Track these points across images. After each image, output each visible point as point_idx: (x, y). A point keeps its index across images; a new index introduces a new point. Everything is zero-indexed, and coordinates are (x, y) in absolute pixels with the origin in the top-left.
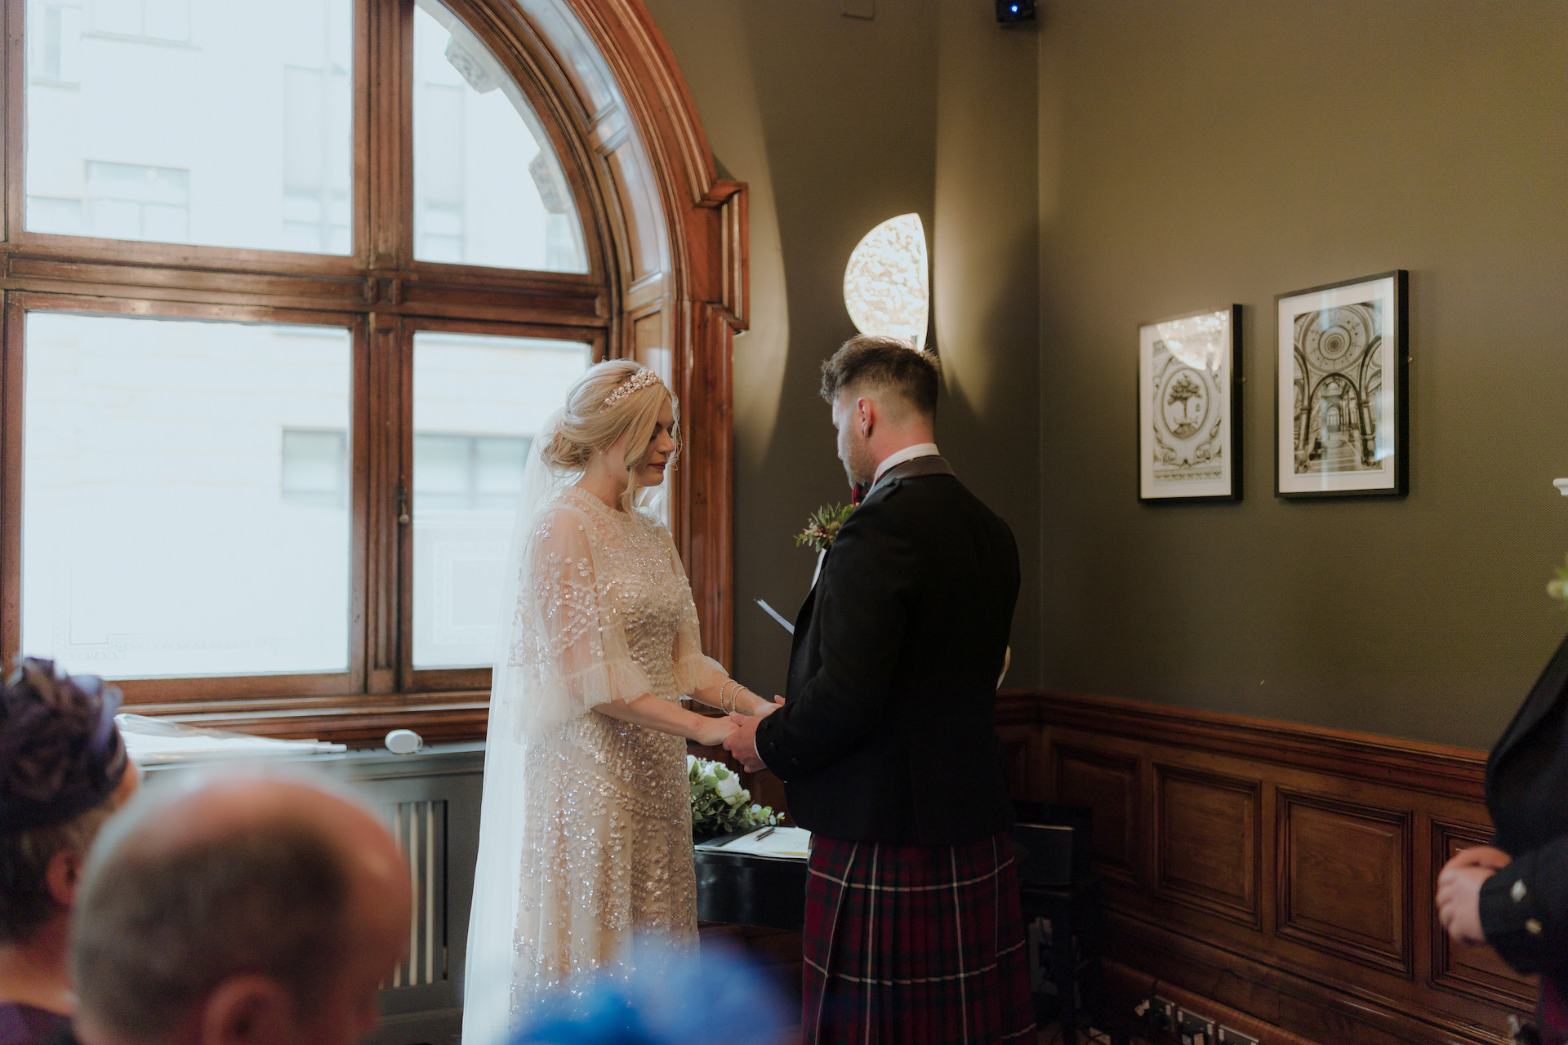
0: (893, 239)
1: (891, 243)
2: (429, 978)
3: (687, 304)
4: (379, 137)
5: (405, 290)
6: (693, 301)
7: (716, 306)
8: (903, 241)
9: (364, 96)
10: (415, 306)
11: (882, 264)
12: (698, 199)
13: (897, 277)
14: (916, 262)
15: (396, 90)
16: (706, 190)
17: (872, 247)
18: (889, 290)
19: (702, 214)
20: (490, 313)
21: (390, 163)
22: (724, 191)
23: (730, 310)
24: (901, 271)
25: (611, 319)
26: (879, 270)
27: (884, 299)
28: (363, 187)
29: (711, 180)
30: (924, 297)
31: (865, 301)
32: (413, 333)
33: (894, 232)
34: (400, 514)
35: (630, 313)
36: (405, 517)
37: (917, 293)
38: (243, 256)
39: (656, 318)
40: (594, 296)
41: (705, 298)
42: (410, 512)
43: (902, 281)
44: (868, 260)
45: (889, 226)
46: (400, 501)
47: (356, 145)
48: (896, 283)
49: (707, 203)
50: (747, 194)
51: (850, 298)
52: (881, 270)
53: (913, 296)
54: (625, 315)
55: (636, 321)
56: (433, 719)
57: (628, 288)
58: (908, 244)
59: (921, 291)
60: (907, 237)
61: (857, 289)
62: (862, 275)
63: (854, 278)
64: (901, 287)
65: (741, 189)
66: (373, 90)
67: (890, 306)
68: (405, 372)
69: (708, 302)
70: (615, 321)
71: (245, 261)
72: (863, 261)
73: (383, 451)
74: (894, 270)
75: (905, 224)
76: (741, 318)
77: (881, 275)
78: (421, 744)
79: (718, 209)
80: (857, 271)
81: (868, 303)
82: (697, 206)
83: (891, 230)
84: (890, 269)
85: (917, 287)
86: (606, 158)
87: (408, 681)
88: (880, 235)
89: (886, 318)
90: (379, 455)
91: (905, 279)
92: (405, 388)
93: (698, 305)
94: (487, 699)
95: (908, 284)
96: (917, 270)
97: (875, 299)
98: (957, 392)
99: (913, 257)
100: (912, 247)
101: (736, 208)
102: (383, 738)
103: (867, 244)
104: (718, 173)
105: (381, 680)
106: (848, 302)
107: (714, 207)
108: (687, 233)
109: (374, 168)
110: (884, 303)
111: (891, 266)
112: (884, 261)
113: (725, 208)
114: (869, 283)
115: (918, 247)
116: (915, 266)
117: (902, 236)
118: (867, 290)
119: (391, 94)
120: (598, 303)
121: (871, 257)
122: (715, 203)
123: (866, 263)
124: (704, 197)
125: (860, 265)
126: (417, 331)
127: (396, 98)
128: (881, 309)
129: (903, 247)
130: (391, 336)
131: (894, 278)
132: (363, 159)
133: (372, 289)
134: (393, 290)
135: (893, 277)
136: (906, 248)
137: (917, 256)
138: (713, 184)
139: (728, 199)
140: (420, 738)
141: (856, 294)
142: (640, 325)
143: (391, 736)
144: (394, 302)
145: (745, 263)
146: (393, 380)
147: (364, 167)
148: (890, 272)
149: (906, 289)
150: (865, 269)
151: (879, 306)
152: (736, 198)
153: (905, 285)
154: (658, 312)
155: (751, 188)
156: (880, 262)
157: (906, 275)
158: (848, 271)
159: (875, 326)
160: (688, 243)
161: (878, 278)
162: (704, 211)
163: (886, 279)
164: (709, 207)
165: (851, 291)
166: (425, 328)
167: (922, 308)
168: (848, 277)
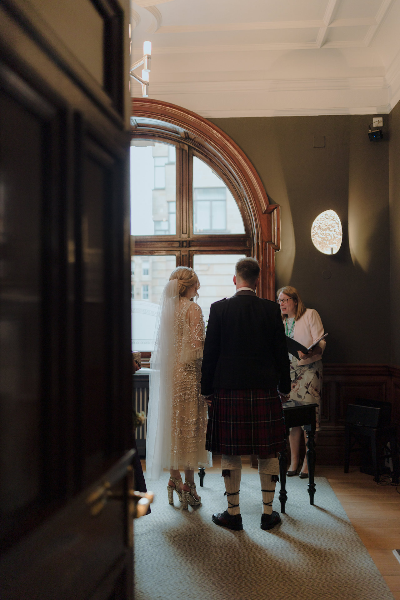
0: (327, 217)
1: (327, 219)
3: (260, 243)
5: (190, 244)
6: (262, 242)
7: (270, 243)
8: (331, 218)
12: (263, 211)
16: (266, 209)
18: (329, 233)
19: (265, 215)
22: (272, 208)
23: (274, 244)
24: (333, 227)
26: (325, 227)
29: (267, 205)
30: (341, 235)
31: (320, 238)
32: (193, 255)
37: (338, 234)
43: (333, 230)
44: (320, 224)
48: (331, 231)
49: (266, 212)
50: (279, 208)
51: (313, 237)
58: (333, 218)
62: (318, 230)
64: (333, 232)
65: (277, 207)
69: (267, 242)
74: (330, 227)
76: (277, 247)
79: (271, 213)
80: (316, 229)
82: (264, 213)
84: (329, 227)
85: (339, 231)
93: (264, 243)
97: (324, 237)
99: (336, 222)
101: (275, 214)
103: (318, 220)
104: (270, 201)
106: (313, 239)
107: (269, 212)
108: (260, 222)
110: (327, 238)
113: (272, 213)
114: (321, 232)
115: (337, 219)
118: (321, 234)
123: (319, 226)
125: (317, 227)
129: (331, 220)
130: (187, 257)
135: (330, 229)
136: (333, 220)
138: (268, 207)
139: (273, 210)
141: (316, 236)
145: (278, 229)
149: (335, 233)
150: (319, 228)
151: (325, 239)
152: (275, 210)
153: (335, 231)
155: (280, 205)
156: (325, 225)
157: (335, 228)
158: (312, 229)
159: (322, 245)
160: (261, 225)
161: (325, 230)
162: (267, 214)
163: (328, 230)
164: (268, 213)
165: (314, 235)
166: (196, 254)
167: (340, 239)
168: (312, 231)
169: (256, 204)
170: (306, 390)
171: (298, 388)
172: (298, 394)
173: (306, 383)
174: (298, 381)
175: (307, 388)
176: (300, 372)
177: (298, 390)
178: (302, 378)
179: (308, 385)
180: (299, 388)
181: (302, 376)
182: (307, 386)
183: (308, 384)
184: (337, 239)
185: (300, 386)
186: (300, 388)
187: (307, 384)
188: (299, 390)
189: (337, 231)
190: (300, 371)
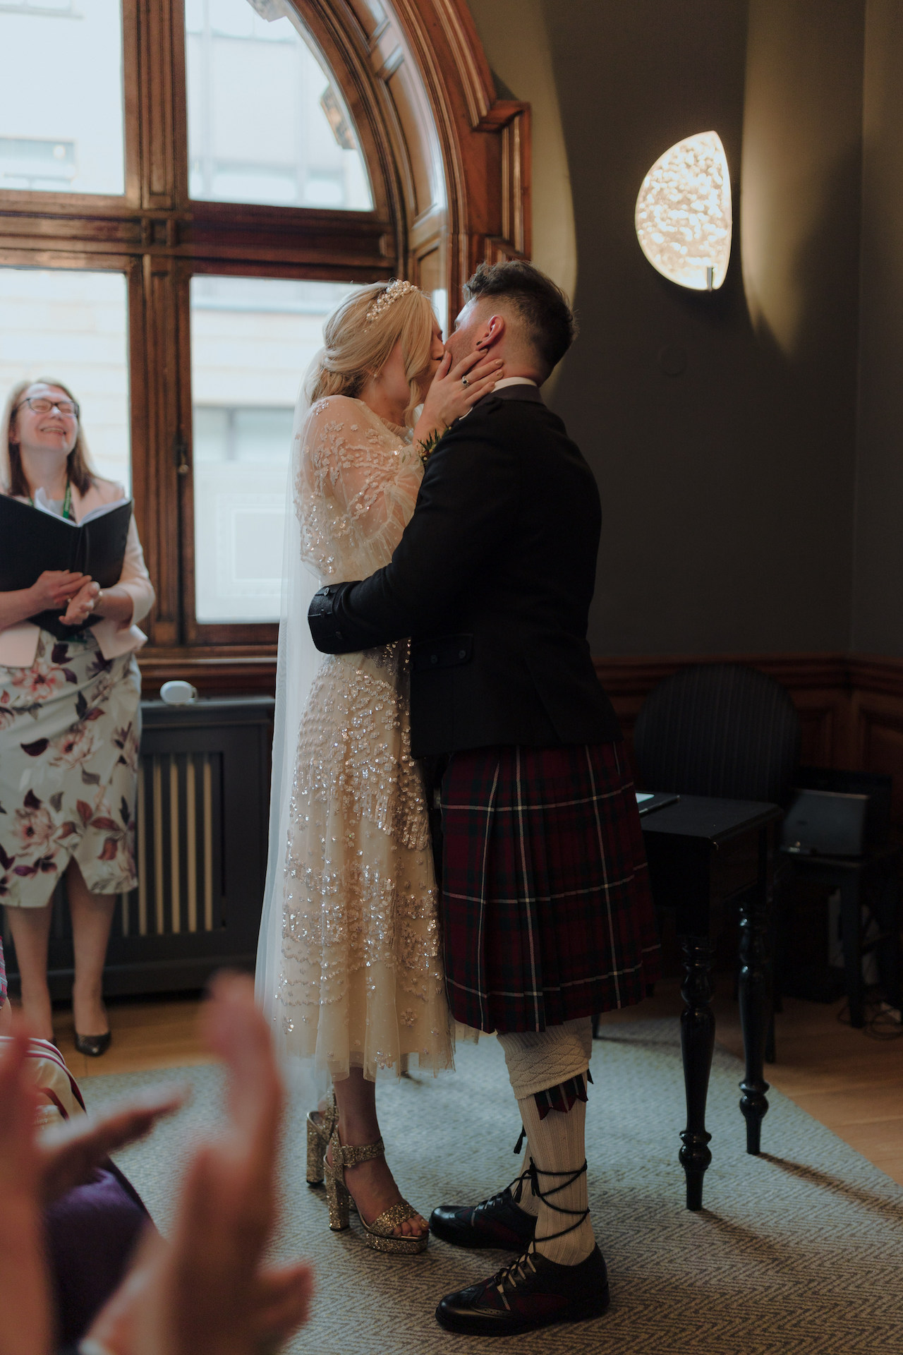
0: (691, 161)
1: (688, 166)
2: (209, 924)
3: (463, 238)
4: (149, 68)
5: (180, 233)
6: (470, 235)
7: (495, 239)
8: (702, 164)
9: (133, 24)
10: (191, 249)
11: (680, 191)
12: (476, 121)
13: (698, 205)
14: (717, 187)
15: (166, 16)
16: (484, 113)
17: (668, 171)
18: (687, 219)
19: (480, 140)
20: (268, 255)
21: (162, 94)
22: (505, 112)
23: (511, 243)
24: (701, 197)
25: (396, 259)
26: (676, 197)
27: (683, 229)
28: (134, 122)
29: (490, 101)
30: (726, 227)
31: (661, 232)
32: (190, 276)
33: (691, 154)
34: (179, 464)
35: (415, 251)
36: (184, 468)
37: (719, 223)
38: (13, 198)
39: (434, 255)
40: (378, 235)
41: (483, 230)
42: (190, 463)
43: (702, 209)
44: (664, 185)
45: (684, 147)
46: (179, 453)
47: (126, 77)
48: (696, 212)
49: (485, 126)
50: (530, 115)
51: (642, 229)
52: (679, 197)
53: (714, 226)
54: (410, 254)
55: (421, 259)
56: (213, 672)
57: (413, 223)
58: (708, 167)
59: (723, 219)
60: (706, 159)
61: (651, 217)
62: (656, 203)
63: (647, 206)
64: (701, 216)
65: (523, 110)
66: (143, 17)
67: (689, 238)
68: (182, 317)
69: (487, 235)
70: (401, 261)
71: (16, 202)
72: (657, 187)
73: (161, 401)
74: (693, 197)
75: (703, 143)
76: (523, 252)
77: (679, 202)
78: (196, 695)
79: (498, 132)
80: (650, 198)
81: (664, 234)
82: (478, 130)
83: (687, 151)
84: (689, 196)
85: (720, 215)
86: (387, 83)
87: (192, 635)
88: (676, 157)
89: (684, 250)
90: (157, 403)
91: (705, 206)
92: (182, 334)
93: (475, 239)
94: (275, 653)
95: (709, 212)
96: (719, 196)
97: (672, 229)
98: (764, 330)
99: (714, 181)
100: (712, 170)
101: (517, 132)
102: (159, 690)
103: (661, 168)
104: (498, 91)
105: (166, 632)
106: (640, 233)
107: (494, 131)
108: (464, 161)
109: (145, 100)
110: (682, 234)
111: (690, 192)
112: (682, 187)
113: (506, 132)
114: (665, 211)
115: (719, 170)
116: (717, 192)
117: (701, 158)
118: (663, 220)
119: (161, 20)
120: (383, 243)
121: (667, 182)
122: (494, 127)
123: (662, 189)
124: (482, 119)
125: (655, 192)
126: (195, 274)
127: (167, 24)
128: (677, 241)
129: (702, 171)
130: (168, 280)
131: (693, 206)
132: (134, 93)
133: (146, 229)
134: (167, 232)
136: (706, 172)
137: (718, 180)
138: (491, 107)
139: (509, 122)
140: (194, 689)
141: (649, 223)
142: (425, 263)
143: (167, 686)
144: (169, 243)
145: (526, 191)
146: (170, 326)
147: (135, 100)
148: (689, 200)
149: (707, 218)
150: (661, 196)
151: (676, 237)
152: (517, 120)
153: (705, 213)
154: (435, 249)
155: (534, 108)
156: (677, 188)
157: (706, 202)
158: (640, 199)
159: (670, 259)
160: (466, 172)
161: (675, 206)
162: (484, 135)
163: (684, 207)
164: (489, 131)
165: (644, 221)
166: (202, 271)
167: (724, 239)
168: (640, 205)
169: (450, 94)
170: (117, 753)
171: (85, 750)
172: (84, 772)
173: (116, 731)
174: (89, 724)
175: (120, 745)
176: (96, 691)
177: (85, 755)
178: (101, 713)
179: (124, 734)
180: (89, 751)
181: (103, 707)
182: (121, 739)
183: (123, 730)
184: (712, 239)
185: (95, 741)
186: (93, 749)
187: (120, 730)
188: (89, 757)
189: (715, 211)
190: (98, 688)
